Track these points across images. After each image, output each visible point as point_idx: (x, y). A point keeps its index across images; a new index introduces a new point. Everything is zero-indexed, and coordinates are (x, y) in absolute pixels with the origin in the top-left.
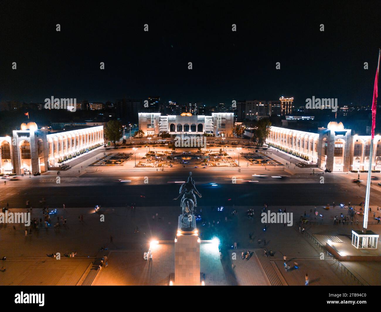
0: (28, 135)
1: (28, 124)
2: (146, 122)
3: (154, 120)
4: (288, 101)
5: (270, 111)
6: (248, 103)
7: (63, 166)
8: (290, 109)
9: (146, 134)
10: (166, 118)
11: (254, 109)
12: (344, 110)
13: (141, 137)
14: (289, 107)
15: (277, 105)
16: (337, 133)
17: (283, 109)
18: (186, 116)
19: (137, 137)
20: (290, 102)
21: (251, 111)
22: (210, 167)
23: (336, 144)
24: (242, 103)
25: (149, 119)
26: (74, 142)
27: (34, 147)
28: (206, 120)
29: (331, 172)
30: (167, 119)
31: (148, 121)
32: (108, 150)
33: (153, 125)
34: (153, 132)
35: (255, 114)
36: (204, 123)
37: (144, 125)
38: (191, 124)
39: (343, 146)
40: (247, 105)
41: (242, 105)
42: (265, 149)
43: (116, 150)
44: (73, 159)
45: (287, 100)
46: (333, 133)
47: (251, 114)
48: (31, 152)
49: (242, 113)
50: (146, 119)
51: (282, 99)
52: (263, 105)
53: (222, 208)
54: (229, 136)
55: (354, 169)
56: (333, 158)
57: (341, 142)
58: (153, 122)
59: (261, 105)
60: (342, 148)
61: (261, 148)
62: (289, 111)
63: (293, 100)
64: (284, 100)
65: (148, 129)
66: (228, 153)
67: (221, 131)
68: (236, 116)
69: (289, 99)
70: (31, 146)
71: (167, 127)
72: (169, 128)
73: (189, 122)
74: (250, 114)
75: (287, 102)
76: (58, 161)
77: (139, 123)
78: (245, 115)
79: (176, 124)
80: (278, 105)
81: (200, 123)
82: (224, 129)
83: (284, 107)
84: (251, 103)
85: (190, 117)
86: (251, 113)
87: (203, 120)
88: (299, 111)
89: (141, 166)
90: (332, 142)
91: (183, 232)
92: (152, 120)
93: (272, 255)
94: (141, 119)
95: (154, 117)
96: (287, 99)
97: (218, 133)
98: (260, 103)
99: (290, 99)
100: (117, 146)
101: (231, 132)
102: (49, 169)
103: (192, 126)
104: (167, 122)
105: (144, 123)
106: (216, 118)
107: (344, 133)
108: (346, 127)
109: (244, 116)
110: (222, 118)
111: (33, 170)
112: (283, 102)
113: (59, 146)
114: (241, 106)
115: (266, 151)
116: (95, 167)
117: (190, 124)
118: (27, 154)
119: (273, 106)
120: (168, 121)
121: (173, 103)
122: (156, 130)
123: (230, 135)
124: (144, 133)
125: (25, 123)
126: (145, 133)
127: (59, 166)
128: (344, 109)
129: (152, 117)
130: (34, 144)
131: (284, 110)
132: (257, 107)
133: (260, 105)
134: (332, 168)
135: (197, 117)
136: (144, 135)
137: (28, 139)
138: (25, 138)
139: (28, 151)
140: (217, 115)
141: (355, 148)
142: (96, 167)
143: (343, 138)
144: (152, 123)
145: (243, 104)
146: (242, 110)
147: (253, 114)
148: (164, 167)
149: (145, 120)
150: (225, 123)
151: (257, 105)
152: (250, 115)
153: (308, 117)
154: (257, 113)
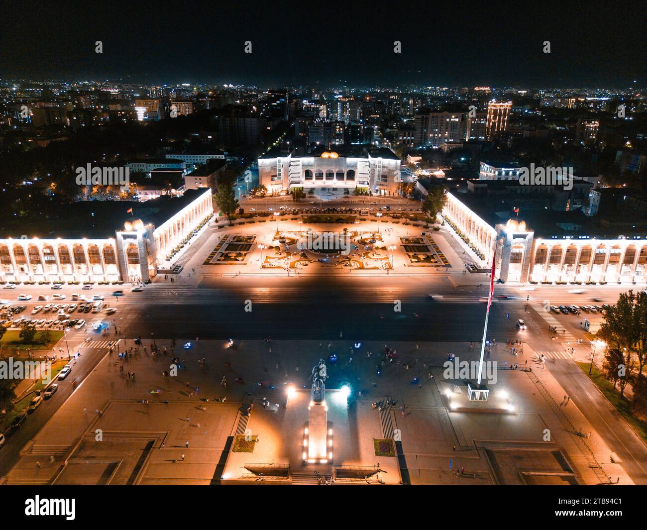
0: (135, 237)
1: (133, 222)
2: (270, 173)
3: (281, 168)
4: (502, 108)
5: (468, 129)
6: (433, 117)
7: (174, 267)
8: (504, 121)
9: (269, 192)
10: (299, 161)
11: (442, 126)
12: (592, 128)
13: (263, 196)
14: (504, 118)
15: (480, 121)
16: (515, 236)
17: (493, 121)
18: (329, 157)
19: (258, 196)
20: (505, 110)
21: (437, 130)
22: (355, 269)
23: (514, 248)
24: (423, 117)
25: (274, 167)
26: (179, 226)
27: (143, 251)
28: (359, 164)
29: (504, 283)
30: (300, 163)
31: (272, 170)
32: (223, 229)
33: (280, 175)
34: (280, 186)
35: (443, 134)
36: (357, 168)
37: (267, 176)
38: (337, 170)
39: (522, 251)
40: (430, 120)
41: (423, 120)
42: (437, 229)
43: (231, 227)
44: (182, 251)
45: (501, 106)
46: (510, 237)
47: (436, 135)
48: (139, 257)
49: (422, 133)
50: (269, 168)
51: (493, 104)
52: (457, 120)
53: (359, 345)
54: (392, 195)
55: (533, 280)
56: (508, 266)
57: (519, 247)
58: (280, 170)
59: (454, 120)
60: (521, 254)
61: (432, 227)
62: (503, 124)
63: (511, 106)
64: (495, 106)
65: (273, 183)
66: (384, 237)
67: (381, 185)
68: (413, 138)
69: (504, 104)
70: (138, 249)
71: (300, 175)
72: (303, 177)
73: (333, 167)
74: (434, 134)
75: (500, 109)
76: (166, 259)
77: (260, 175)
78: (427, 136)
79: (314, 171)
80: (482, 120)
81: (349, 169)
82: (385, 183)
83: (494, 118)
84: (437, 117)
85: (335, 160)
86: (436, 133)
87: (356, 165)
88: (528, 112)
89: (269, 266)
90: (509, 247)
91: (315, 403)
92: (277, 168)
93: (394, 404)
94: (262, 169)
95: (281, 164)
96: (501, 104)
97: (377, 189)
98: (453, 117)
99: (506, 104)
100: (232, 219)
101: (396, 189)
102: (158, 272)
103: (337, 174)
104: (300, 167)
105: (267, 174)
106: (374, 165)
107: (524, 237)
108: (529, 228)
109: (425, 138)
110: (383, 167)
111: (143, 277)
112: (494, 110)
113: (165, 238)
114: (421, 122)
115: (437, 232)
116: (212, 266)
117: (335, 171)
118: (134, 258)
119: (473, 122)
120: (301, 165)
121: (310, 105)
122: (283, 183)
123: (394, 194)
124: (266, 190)
125: (129, 222)
126: (268, 189)
127: (169, 269)
128: (592, 126)
129: (277, 164)
130: (142, 248)
131: (494, 124)
132: (447, 123)
133: (452, 120)
134: (506, 279)
135: (346, 160)
136: (268, 192)
137: (135, 242)
138: (131, 240)
139: (136, 255)
140: (375, 161)
141: (538, 254)
142: (214, 266)
143: (523, 243)
144: (278, 172)
145: (425, 117)
146: (422, 128)
147: (440, 135)
148: (297, 268)
149: (269, 170)
150: (386, 174)
151: (448, 120)
152: (434, 136)
153: (511, 169)
154: (447, 132)
